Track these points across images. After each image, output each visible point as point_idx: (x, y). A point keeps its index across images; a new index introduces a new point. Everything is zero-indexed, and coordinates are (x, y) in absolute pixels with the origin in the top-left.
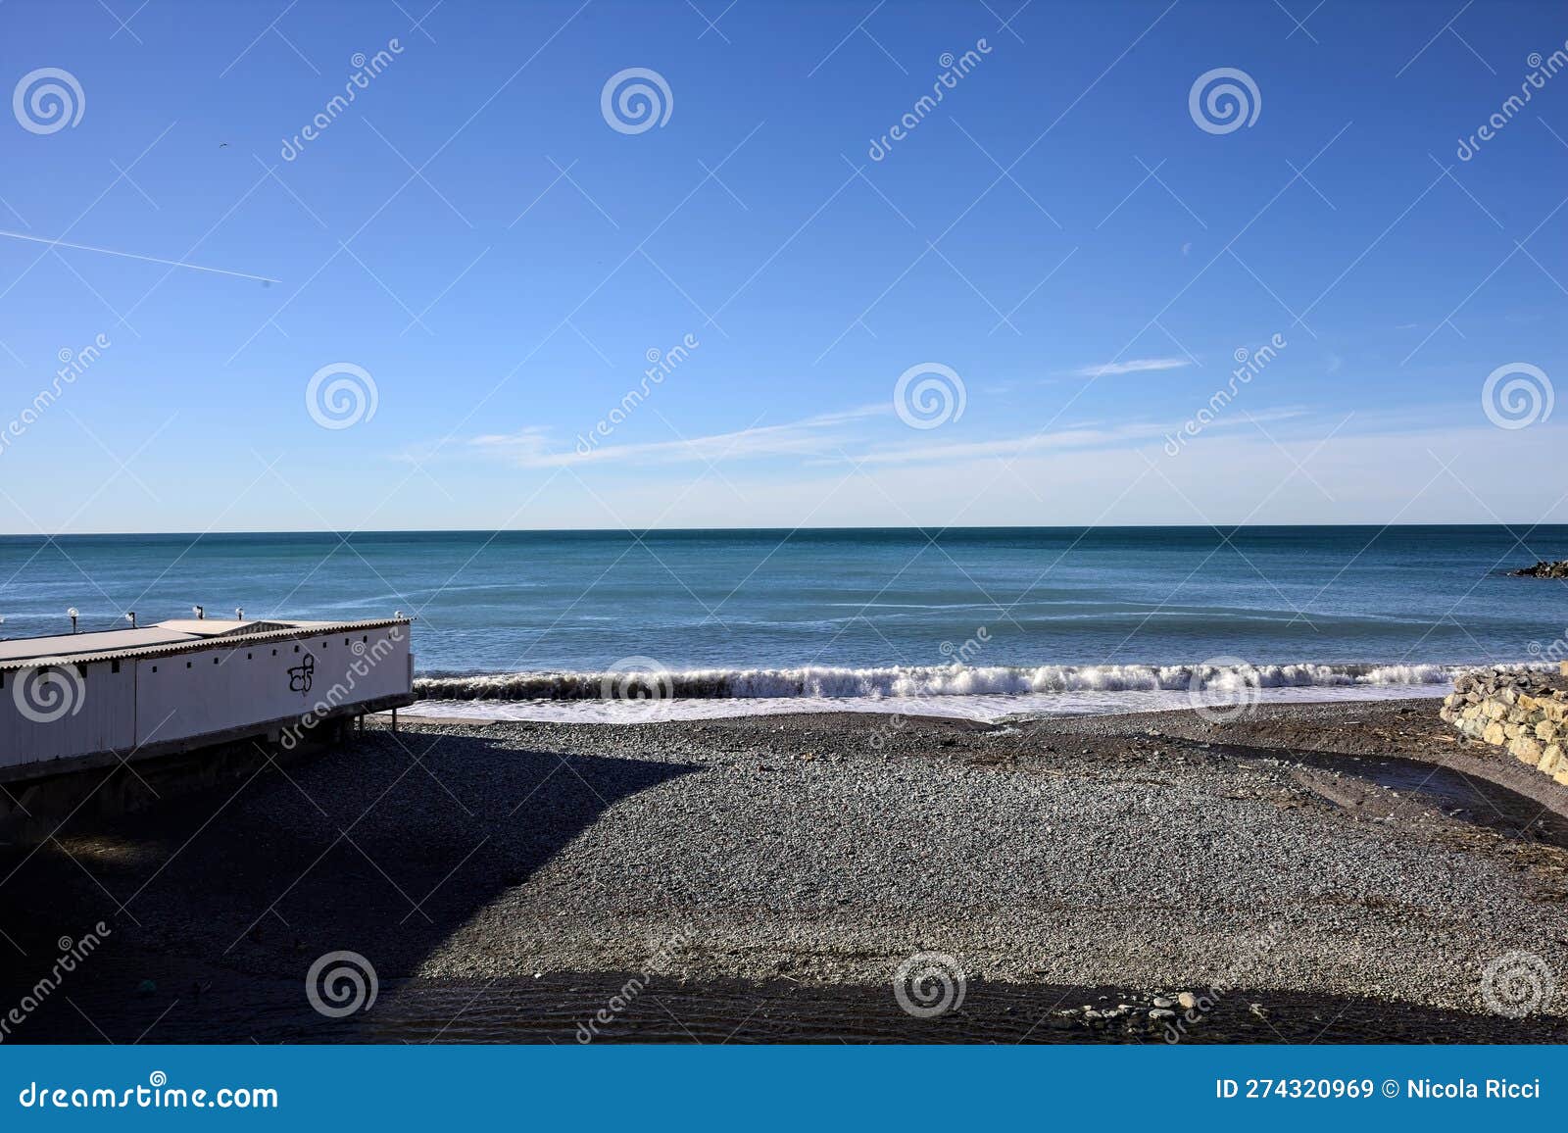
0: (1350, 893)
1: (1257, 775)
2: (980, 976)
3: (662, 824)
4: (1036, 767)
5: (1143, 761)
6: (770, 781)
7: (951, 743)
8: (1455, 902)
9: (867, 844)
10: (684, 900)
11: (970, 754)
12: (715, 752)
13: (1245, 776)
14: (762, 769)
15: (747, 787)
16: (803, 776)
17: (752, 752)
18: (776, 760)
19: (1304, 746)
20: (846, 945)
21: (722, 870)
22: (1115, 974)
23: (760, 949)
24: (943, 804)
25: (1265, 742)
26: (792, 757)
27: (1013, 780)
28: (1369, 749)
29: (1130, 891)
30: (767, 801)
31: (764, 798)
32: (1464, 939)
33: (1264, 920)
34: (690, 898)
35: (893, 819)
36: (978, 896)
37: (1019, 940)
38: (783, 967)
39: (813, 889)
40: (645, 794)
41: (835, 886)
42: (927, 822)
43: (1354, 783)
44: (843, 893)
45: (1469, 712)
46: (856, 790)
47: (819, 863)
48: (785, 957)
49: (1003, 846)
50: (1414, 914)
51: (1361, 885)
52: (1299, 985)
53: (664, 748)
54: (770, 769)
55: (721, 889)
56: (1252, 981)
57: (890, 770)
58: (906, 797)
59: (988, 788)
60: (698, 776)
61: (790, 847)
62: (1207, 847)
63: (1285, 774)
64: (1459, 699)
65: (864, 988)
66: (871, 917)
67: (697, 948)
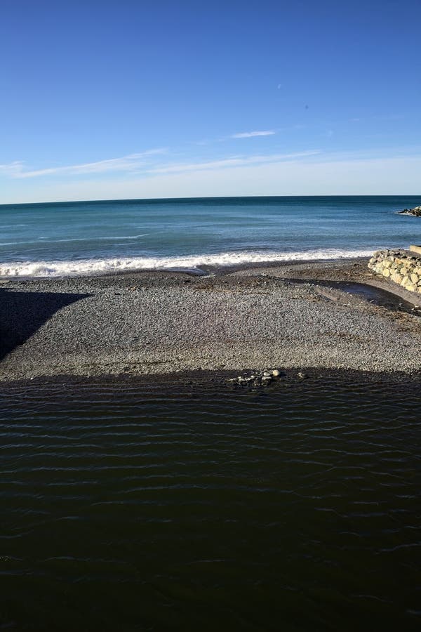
0: (334, 332)
1: (302, 290)
2: (200, 368)
3: (77, 318)
4: (220, 289)
5: (260, 285)
6: (119, 299)
7: (188, 281)
8: (370, 333)
9: (157, 321)
10: (87, 346)
11: (195, 285)
12: (97, 288)
13: (298, 290)
14: (116, 294)
15: (110, 302)
16: (132, 296)
17: (112, 288)
18: (121, 291)
19: (319, 279)
20: (150, 359)
21: (102, 334)
22: (250, 365)
23: (117, 363)
24: (185, 304)
25: (305, 277)
26: (127, 289)
27: (212, 294)
28: (342, 279)
29: (255, 334)
31: (117, 306)
32: (372, 346)
33: (304, 342)
34: (89, 345)
35: (166, 311)
36: (199, 339)
37: (214, 354)
38: (126, 369)
39: (137, 339)
40: (70, 306)
41: (145, 338)
42: (180, 311)
43: (337, 292)
44: (148, 341)
45: (378, 265)
46: (152, 301)
47: (139, 329)
48: (127, 365)
49: (208, 320)
50: (355, 338)
51: (338, 329)
52: (316, 365)
53: (77, 288)
54: (118, 294)
55: (101, 341)
56: (299, 365)
57: (165, 293)
58: (171, 303)
59: (202, 298)
60: (91, 298)
61: (127, 323)
62: (283, 317)
63: (312, 289)
64: (375, 260)
65: (157, 375)
66: (159, 348)
67: (93, 364)
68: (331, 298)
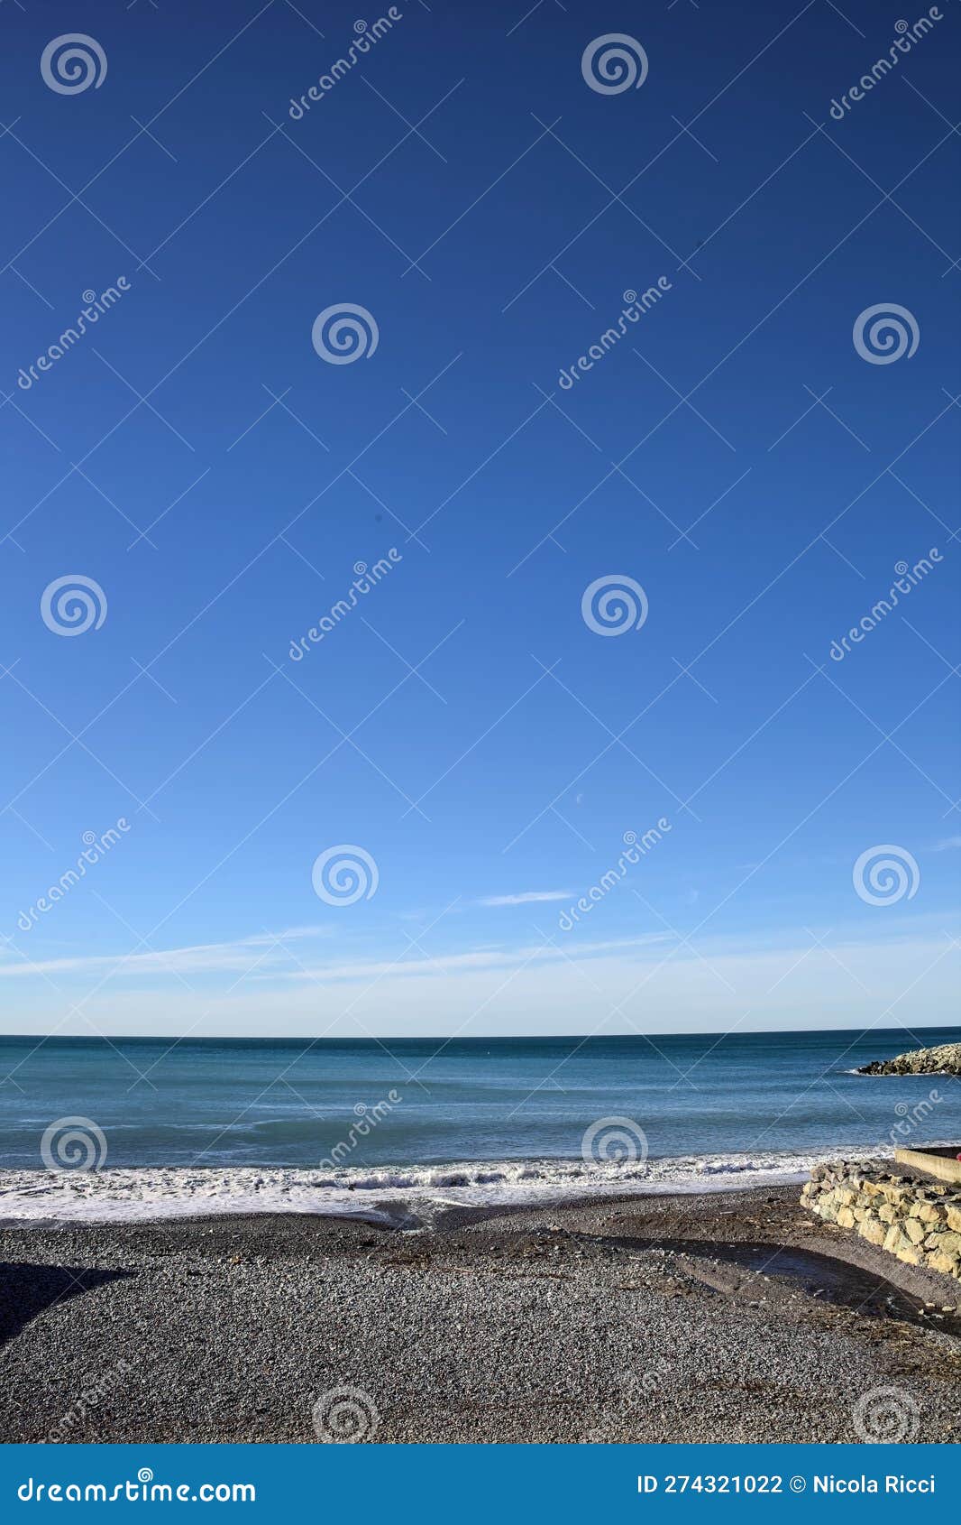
0: (732, 1378)
1: (646, 1266)
3: (86, 1334)
4: (448, 1265)
5: (544, 1255)
6: (196, 1286)
7: (370, 1244)
8: (824, 1381)
9: (288, 1349)
10: (102, 1417)
11: (386, 1254)
12: (145, 1256)
13: (636, 1267)
14: (189, 1273)
15: (173, 1293)
16: (229, 1280)
17: (181, 1256)
18: (204, 1265)
19: (687, 1236)
21: (144, 1381)
24: (361, 1304)
25: (651, 1233)
26: (219, 1261)
27: (427, 1278)
28: (742, 1237)
29: (534, 1386)
30: (193, 1307)
31: (190, 1304)
32: (833, 1417)
33: (656, 1410)
34: (108, 1414)
35: (312, 1322)
36: (392, 1398)
39: (232, 1399)
40: (71, 1303)
41: (255, 1394)
42: (346, 1324)
43: (731, 1269)
44: (261, 1401)
45: (823, 1199)
46: (278, 1293)
47: (240, 1370)
49: (417, 1345)
50: (788, 1397)
51: (741, 1369)
53: (96, 1253)
54: (197, 1274)
55: (140, 1403)
57: (311, 1272)
58: (326, 1299)
59: (403, 1287)
60: (126, 1283)
61: (212, 1354)
62: (603, 1339)
63: (671, 1264)
64: (815, 1187)
66: (289, 1426)
68: (718, 1285)
